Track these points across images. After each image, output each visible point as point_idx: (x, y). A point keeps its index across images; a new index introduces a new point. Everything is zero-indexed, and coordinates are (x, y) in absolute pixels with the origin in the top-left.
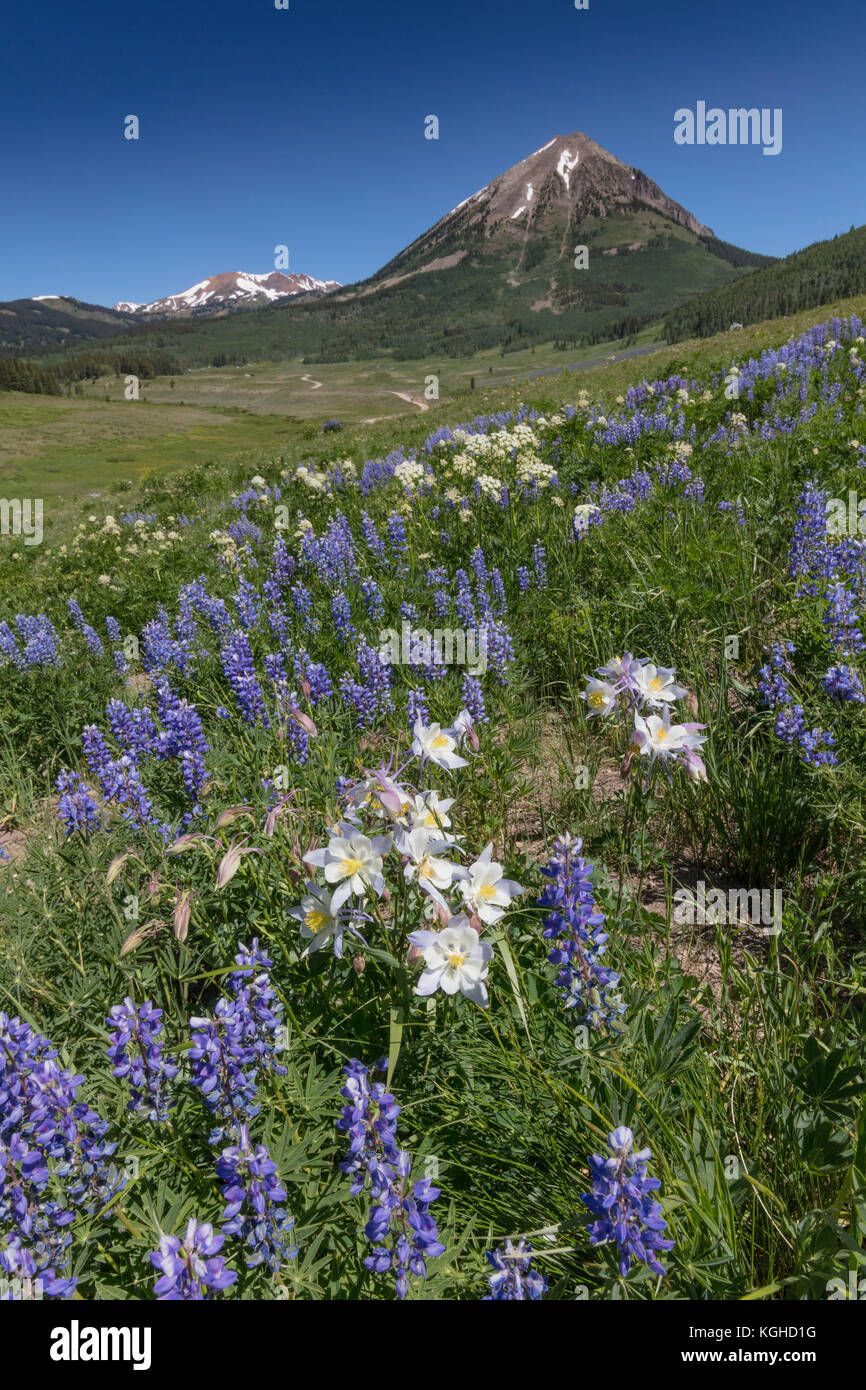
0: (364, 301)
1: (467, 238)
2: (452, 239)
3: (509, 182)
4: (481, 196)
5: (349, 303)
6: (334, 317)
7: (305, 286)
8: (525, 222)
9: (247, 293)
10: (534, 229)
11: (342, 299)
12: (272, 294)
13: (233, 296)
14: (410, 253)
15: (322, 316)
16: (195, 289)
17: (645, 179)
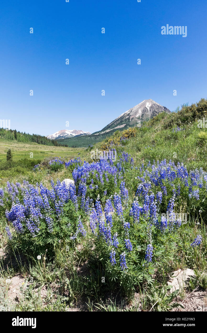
0: (103, 135)
1: (125, 121)
2: (122, 121)
3: (134, 109)
4: (127, 112)
5: (99, 135)
6: (96, 138)
7: (82, 133)
8: (139, 118)
9: (68, 134)
10: (142, 119)
11: (95, 134)
12: (74, 135)
13: (65, 135)
14: (111, 125)
15: (93, 138)
16: (55, 133)
17: (167, 109)
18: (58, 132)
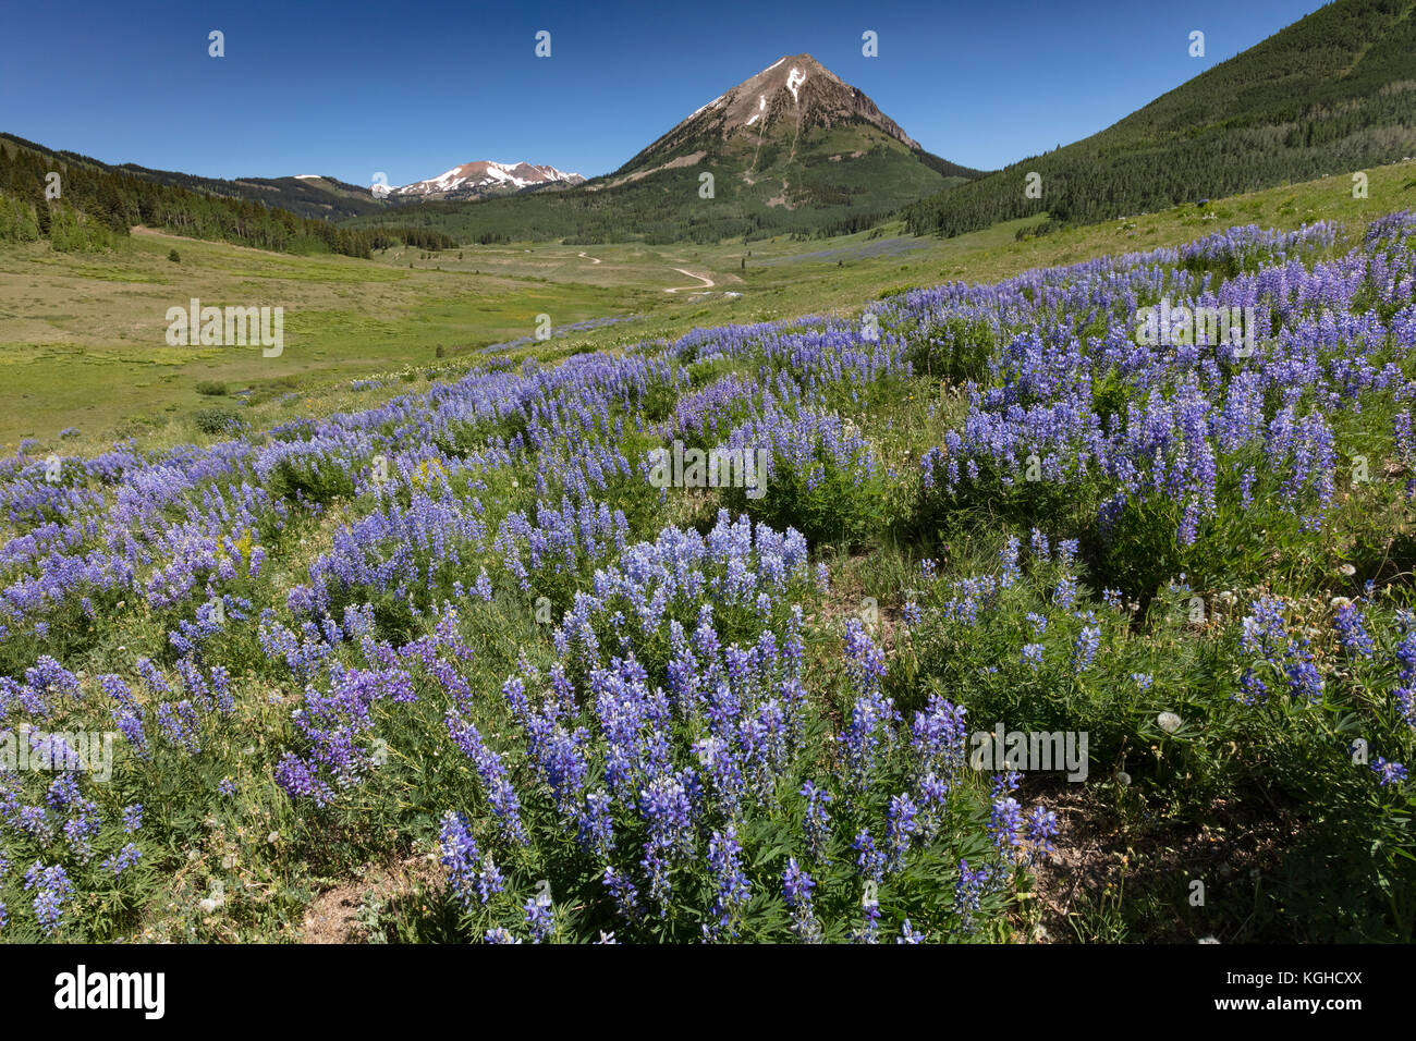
0: (614, 191)
1: (706, 140)
2: (692, 140)
3: (743, 93)
4: (717, 103)
5: (600, 192)
6: (586, 205)
7: (551, 177)
8: (758, 129)
9: (497, 180)
10: (767, 135)
11: (590, 188)
12: (520, 183)
13: (484, 183)
14: (653, 152)
15: (575, 203)
16: (448, 175)
17: (864, 97)
18: (457, 171)
